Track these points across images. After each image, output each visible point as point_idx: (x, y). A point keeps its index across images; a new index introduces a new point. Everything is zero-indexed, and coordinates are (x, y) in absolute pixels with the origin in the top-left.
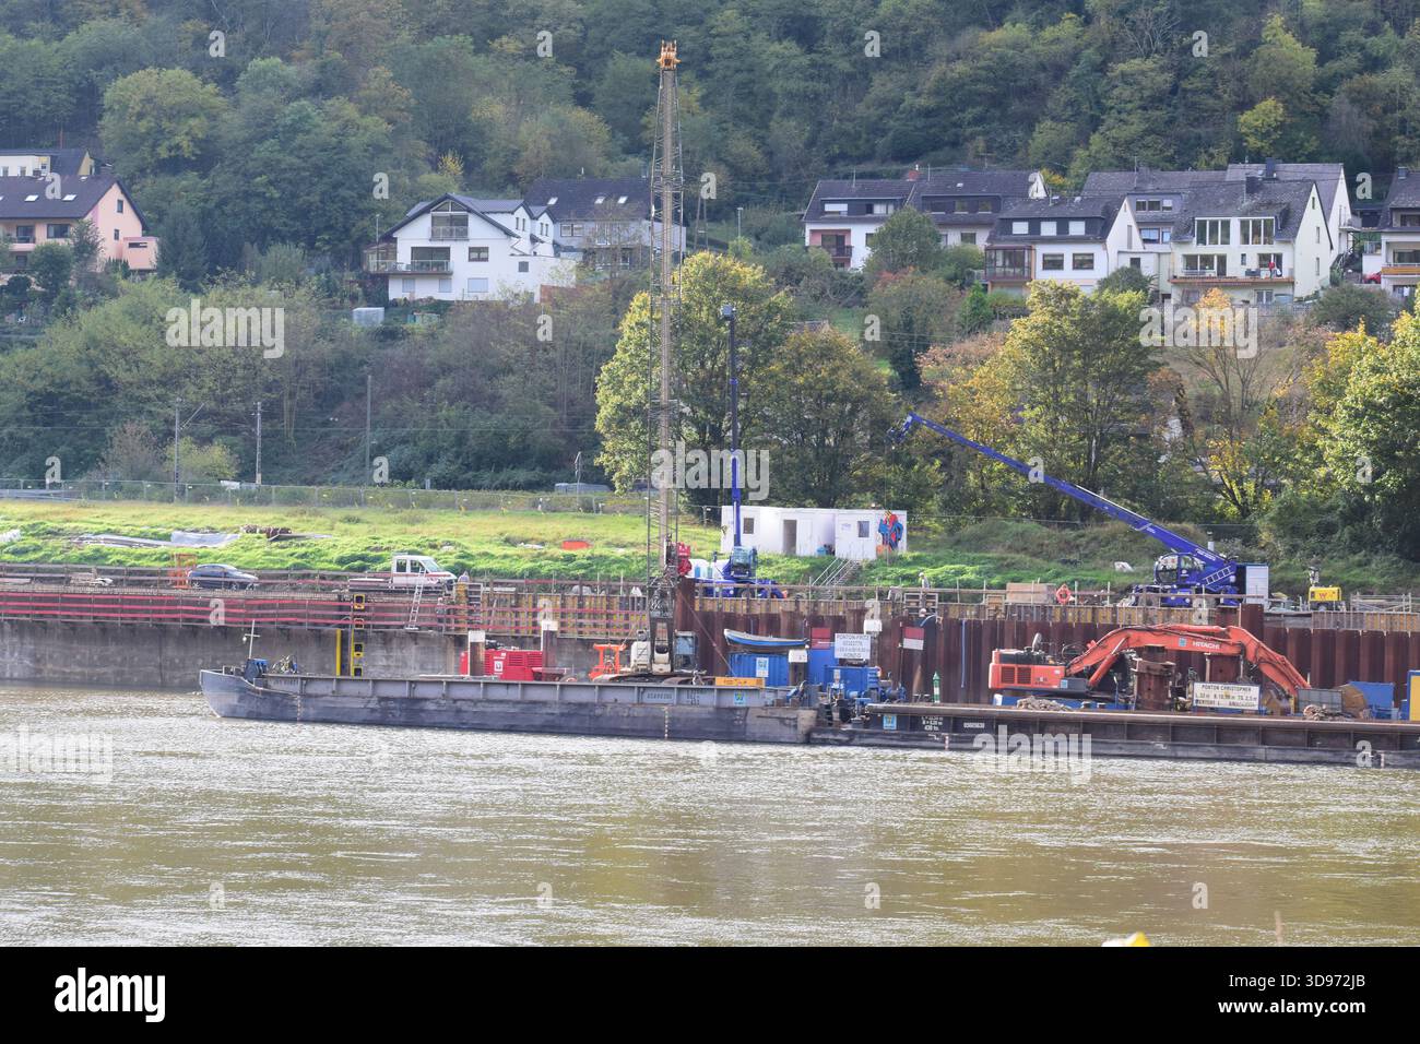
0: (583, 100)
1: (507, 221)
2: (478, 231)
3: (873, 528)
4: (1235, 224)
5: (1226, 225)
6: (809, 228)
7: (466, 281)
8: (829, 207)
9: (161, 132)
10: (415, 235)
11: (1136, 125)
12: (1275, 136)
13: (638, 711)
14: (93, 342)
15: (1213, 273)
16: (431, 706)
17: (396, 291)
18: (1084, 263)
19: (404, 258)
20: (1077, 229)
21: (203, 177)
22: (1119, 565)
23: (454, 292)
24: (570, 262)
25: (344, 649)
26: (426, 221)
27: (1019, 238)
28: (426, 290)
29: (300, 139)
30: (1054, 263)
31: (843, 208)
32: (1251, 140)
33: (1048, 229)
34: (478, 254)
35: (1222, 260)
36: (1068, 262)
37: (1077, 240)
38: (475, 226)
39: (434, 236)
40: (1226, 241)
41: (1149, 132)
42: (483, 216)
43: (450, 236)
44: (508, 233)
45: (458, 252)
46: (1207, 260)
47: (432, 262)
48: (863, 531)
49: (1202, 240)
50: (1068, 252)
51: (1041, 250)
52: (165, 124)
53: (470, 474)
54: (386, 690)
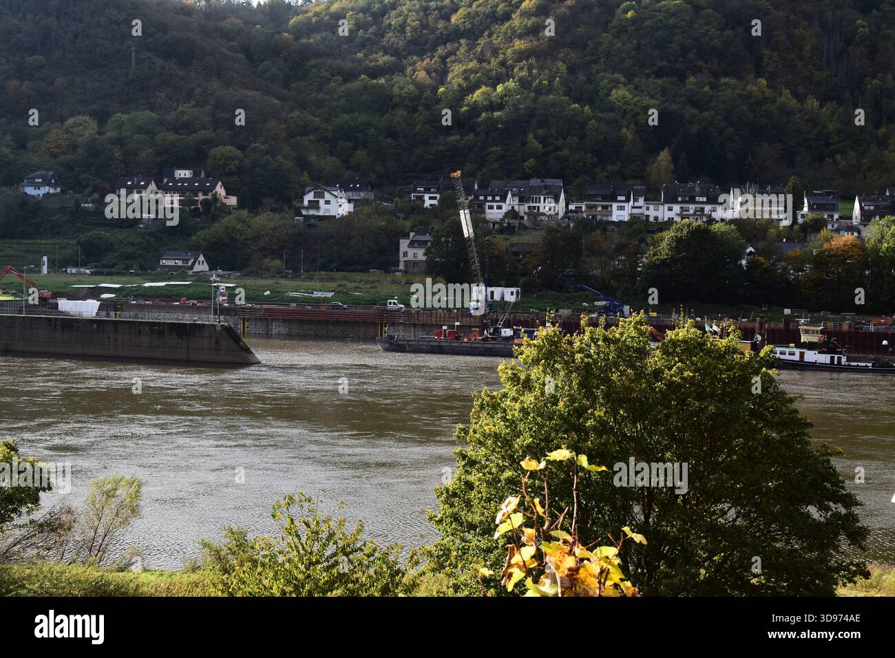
0: (332, 154)
1: (335, 193)
2: (327, 196)
3: (515, 293)
4: (542, 198)
5: (540, 198)
6: (412, 195)
7: (324, 210)
8: (418, 189)
9: (226, 164)
10: (309, 197)
11: (495, 166)
12: (533, 169)
13: (505, 350)
14: (227, 228)
15: (536, 211)
16: (446, 348)
17: (304, 212)
18: (499, 208)
19: (306, 203)
20: (498, 198)
21: (239, 177)
22: (584, 304)
23: (321, 213)
24: (352, 205)
25: (381, 326)
26: (312, 193)
27: (481, 201)
28: (312, 212)
29: (268, 167)
30: (491, 207)
31: (422, 189)
32: (527, 170)
33: (490, 198)
34: (328, 202)
35: (538, 207)
36: (495, 207)
37: (498, 201)
38: (326, 194)
39: (315, 197)
40: (540, 202)
41: (499, 167)
42: (328, 192)
43: (319, 197)
44: (336, 197)
45: (322, 202)
46: (534, 207)
47: (314, 205)
48: (512, 293)
49: (533, 202)
50: (495, 205)
51: (487, 204)
52: (228, 162)
53: (343, 267)
54: (432, 344)
